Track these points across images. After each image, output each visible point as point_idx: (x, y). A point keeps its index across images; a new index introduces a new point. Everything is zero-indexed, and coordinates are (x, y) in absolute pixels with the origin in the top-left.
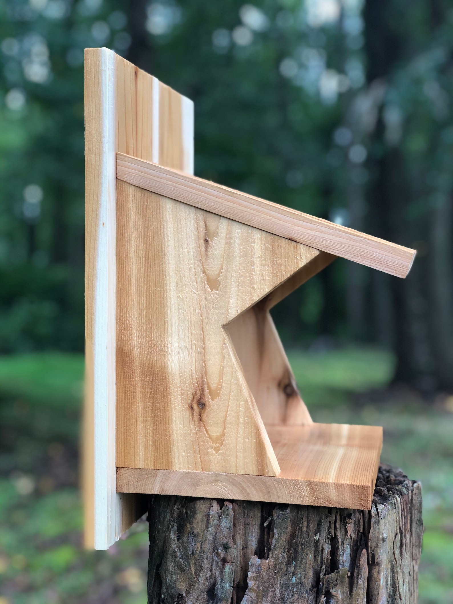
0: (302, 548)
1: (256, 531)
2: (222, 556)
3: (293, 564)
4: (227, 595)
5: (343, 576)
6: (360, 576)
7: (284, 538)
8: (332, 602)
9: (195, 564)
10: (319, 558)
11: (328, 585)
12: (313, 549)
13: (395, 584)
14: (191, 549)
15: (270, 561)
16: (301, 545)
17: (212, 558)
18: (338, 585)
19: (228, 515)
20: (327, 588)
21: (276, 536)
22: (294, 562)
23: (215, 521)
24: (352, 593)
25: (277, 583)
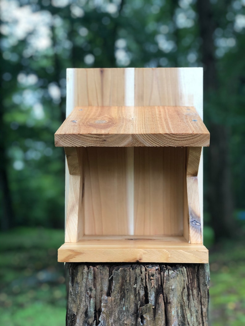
0: (127, 292)
1: (107, 282)
2: (89, 294)
3: (124, 300)
4: (92, 315)
5: (149, 308)
6: (159, 308)
7: (118, 285)
8: (145, 322)
9: (79, 298)
10: (138, 298)
11: (142, 312)
12: (133, 292)
13: (184, 316)
14: (77, 291)
15: (112, 298)
16: (127, 290)
17: (86, 295)
18: (147, 313)
19: (91, 273)
20: (141, 314)
21: (114, 284)
22: (124, 299)
23: (86, 276)
24: (155, 318)
25: (116, 310)
